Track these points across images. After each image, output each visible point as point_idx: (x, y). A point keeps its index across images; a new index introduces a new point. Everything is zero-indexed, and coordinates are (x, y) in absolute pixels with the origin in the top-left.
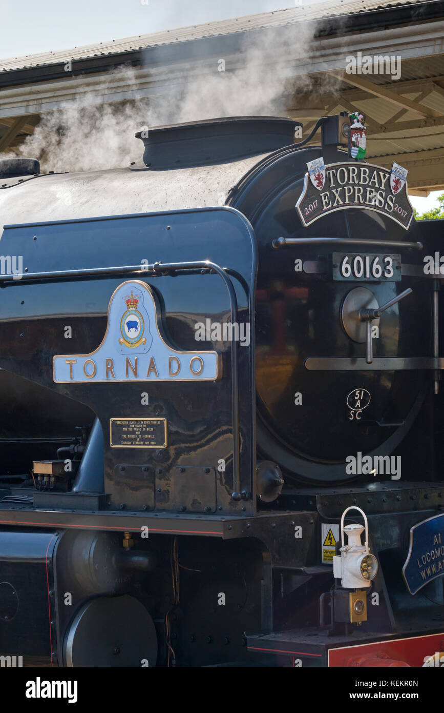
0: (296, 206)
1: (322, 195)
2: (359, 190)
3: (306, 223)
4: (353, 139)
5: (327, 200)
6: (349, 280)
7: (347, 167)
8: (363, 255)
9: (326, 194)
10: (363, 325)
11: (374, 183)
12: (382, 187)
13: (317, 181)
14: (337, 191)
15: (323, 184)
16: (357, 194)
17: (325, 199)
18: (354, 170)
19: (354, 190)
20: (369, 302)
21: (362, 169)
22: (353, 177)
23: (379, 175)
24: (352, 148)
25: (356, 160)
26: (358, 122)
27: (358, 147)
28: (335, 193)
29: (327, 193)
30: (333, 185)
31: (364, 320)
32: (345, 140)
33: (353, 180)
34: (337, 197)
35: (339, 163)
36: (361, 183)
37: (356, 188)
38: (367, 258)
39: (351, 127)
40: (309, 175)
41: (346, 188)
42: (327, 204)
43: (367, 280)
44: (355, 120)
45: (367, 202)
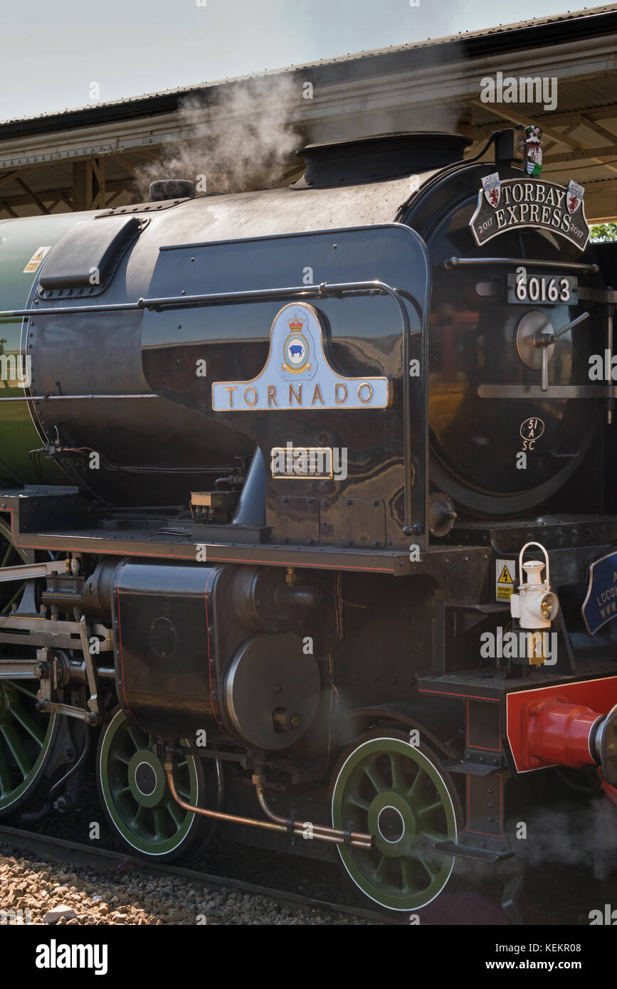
0: (470, 224)
1: (497, 212)
2: (535, 208)
3: (481, 242)
4: (529, 154)
5: (501, 218)
6: (524, 303)
7: (523, 183)
8: (540, 276)
9: (501, 212)
10: (537, 352)
11: (550, 201)
12: (558, 206)
13: (492, 198)
14: (512, 209)
15: (498, 200)
16: (532, 213)
17: (500, 217)
18: (529, 187)
19: (530, 207)
20: (544, 326)
21: (538, 186)
22: (529, 194)
24: (528, 163)
25: (532, 176)
26: (534, 135)
27: (534, 162)
28: (510, 211)
29: (502, 210)
30: (508, 202)
31: (539, 345)
33: (529, 198)
34: (513, 216)
35: (515, 179)
36: (537, 200)
37: (532, 206)
38: (543, 280)
39: (527, 141)
40: (484, 191)
41: (522, 205)
42: (502, 223)
43: (542, 303)
44: (532, 134)
45: (543, 221)
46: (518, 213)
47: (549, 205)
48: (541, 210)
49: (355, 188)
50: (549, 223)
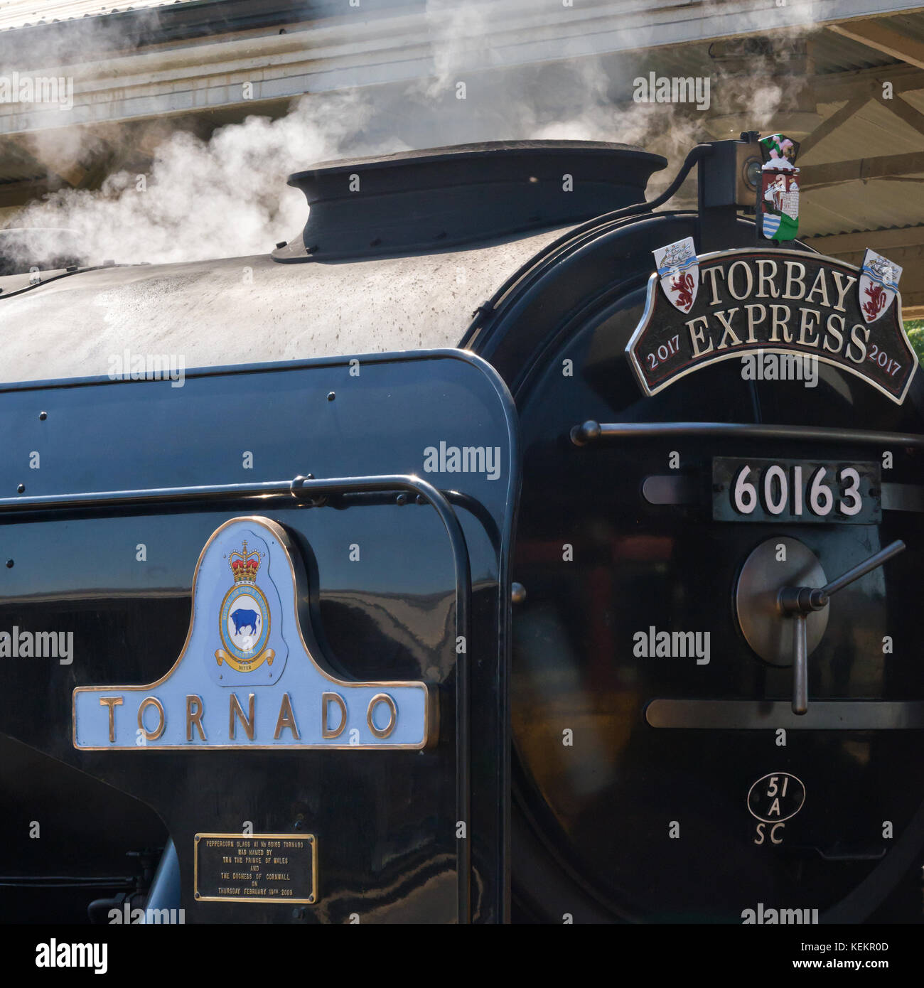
0: (628, 349)
1: (691, 323)
3: (652, 388)
4: (768, 196)
5: (701, 336)
8: (788, 462)
9: (702, 322)
11: (818, 297)
12: (839, 307)
13: (678, 292)
14: (727, 316)
15: (694, 297)
16: (775, 322)
17: (697, 333)
18: (768, 269)
19: (770, 312)
21: (790, 264)
22: (767, 283)
24: (766, 215)
25: (775, 243)
26: (780, 155)
27: (778, 213)
28: (722, 319)
29: (704, 319)
30: (716, 301)
31: (789, 613)
33: (767, 290)
34: (729, 330)
35: (733, 251)
36: (787, 296)
37: (775, 307)
38: (798, 470)
39: (764, 167)
40: (659, 278)
41: (750, 307)
42: (703, 346)
43: (796, 520)
44: (773, 153)
45: (802, 342)
46: (740, 324)
47: (817, 304)
48: (797, 316)
49: (399, 263)
50: (815, 344)
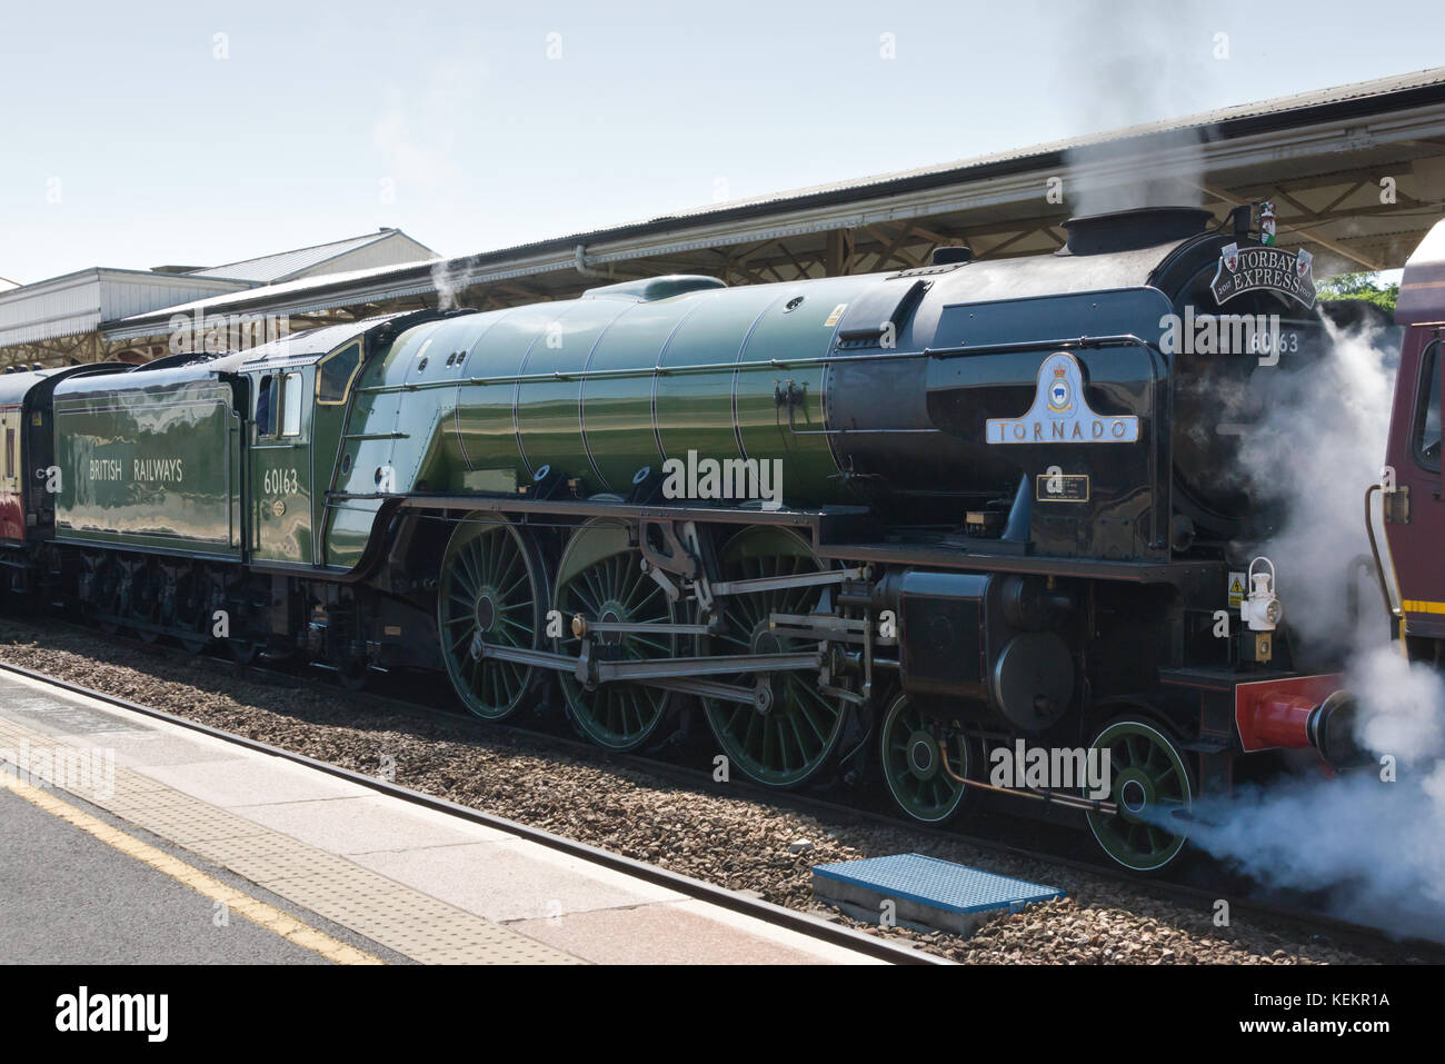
0: (1211, 286)
1: (1235, 276)
3: (1220, 302)
4: (1264, 226)
7: (1257, 251)
9: (1238, 276)
12: (1289, 271)
13: (1230, 264)
15: (1236, 266)
16: (1265, 276)
17: (1237, 280)
18: (1263, 255)
19: (1264, 272)
21: (1271, 254)
23: (1286, 260)
24: (1263, 234)
26: (1269, 211)
27: (1268, 234)
28: (1246, 275)
30: (1244, 268)
32: (1255, 227)
34: (1248, 279)
35: (1250, 248)
37: (1266, 270)
39: (1262, 215)
40: (1223, 259)
41: (1256, 270)
44: (1266, 209)
45: (1275, 284)
47: (1281, 269)
48: (1273, 274)
